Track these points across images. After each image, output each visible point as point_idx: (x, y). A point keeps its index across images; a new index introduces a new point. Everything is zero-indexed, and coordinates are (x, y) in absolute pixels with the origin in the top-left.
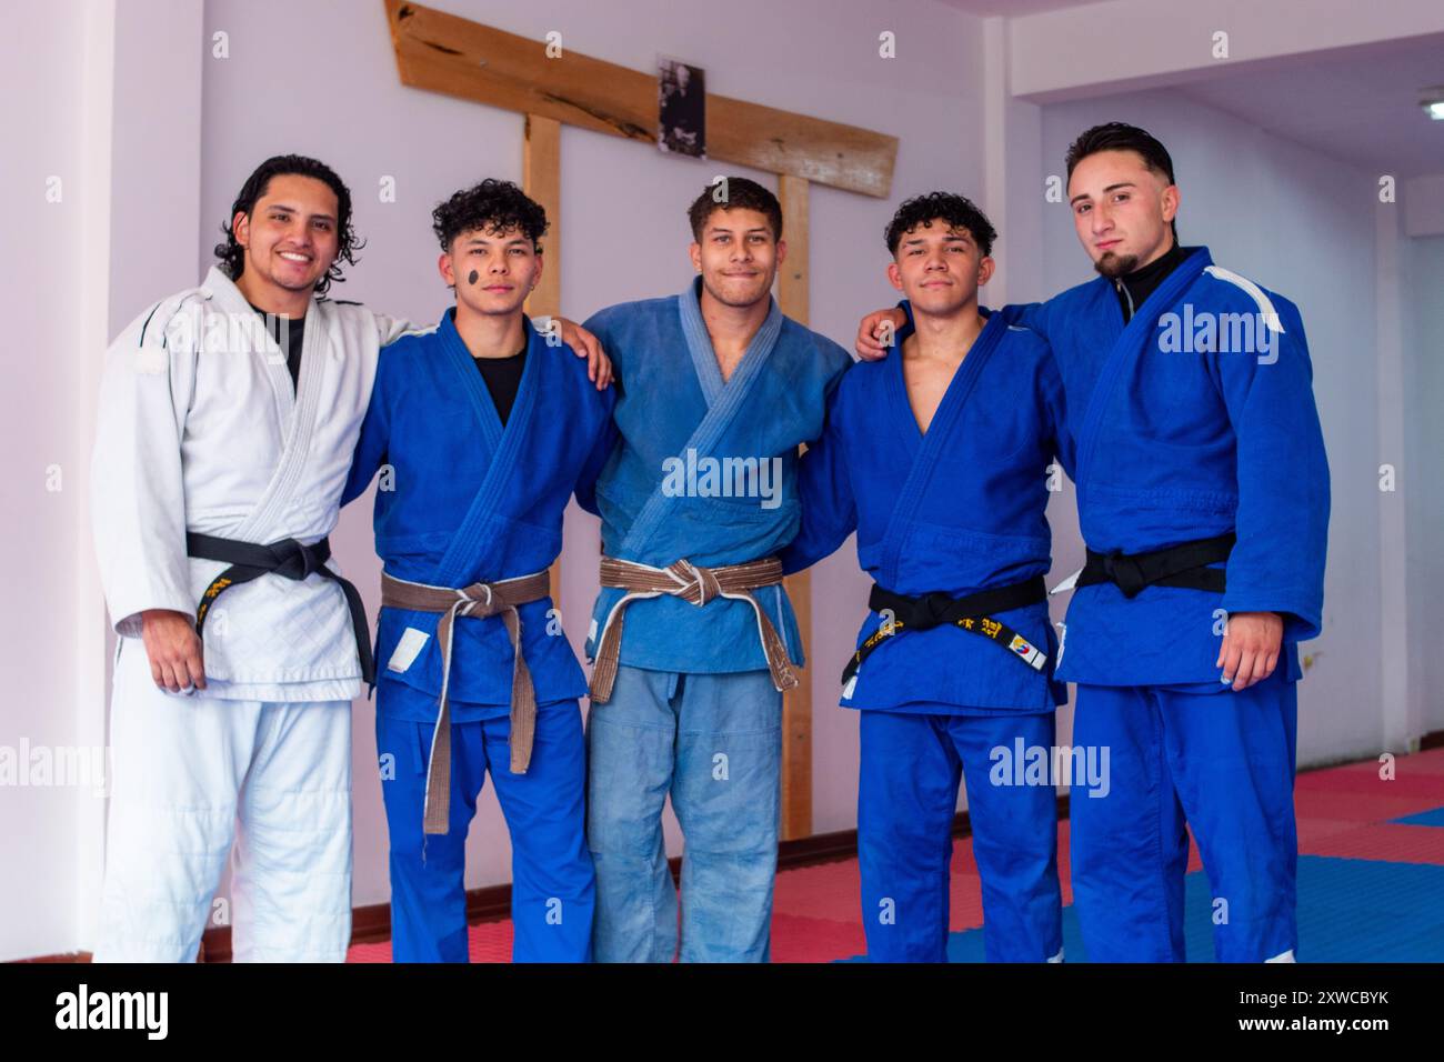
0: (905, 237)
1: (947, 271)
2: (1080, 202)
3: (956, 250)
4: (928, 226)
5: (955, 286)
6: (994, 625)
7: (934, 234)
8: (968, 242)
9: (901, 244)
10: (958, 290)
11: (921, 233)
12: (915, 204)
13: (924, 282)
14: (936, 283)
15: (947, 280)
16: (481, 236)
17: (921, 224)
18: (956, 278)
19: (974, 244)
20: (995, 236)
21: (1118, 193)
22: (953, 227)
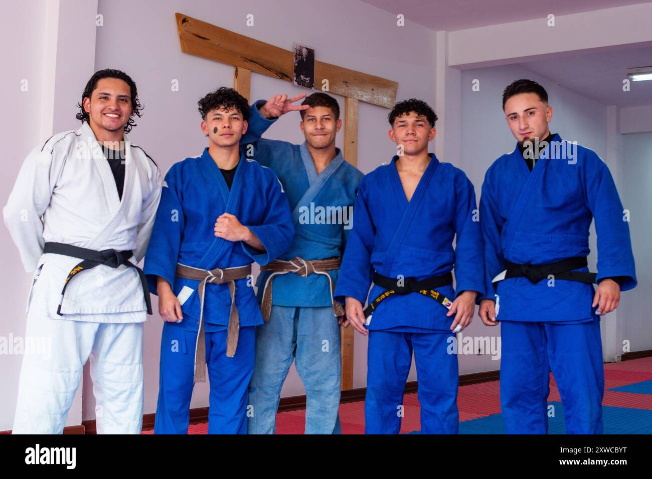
0: (397, 119)
1: (416, 135)
2: (512, 115)
3: (420, 125)
4: (408, 115)
5: (419, 142)
6: (436, 293)
7: (410, 118)
8: (425, 122)
9: (395, 122)
10: (420, 144)
11: (405, 118)
12: (402, 104)
13: (405, 139)
14: (410, 140)
15: (416, 139)
16: (218, 112)
17: (404, 113)
18: (420, 138)
19: (428, 123)
20: (437, 119)
21: (529, 112)
22: (419, 115)
